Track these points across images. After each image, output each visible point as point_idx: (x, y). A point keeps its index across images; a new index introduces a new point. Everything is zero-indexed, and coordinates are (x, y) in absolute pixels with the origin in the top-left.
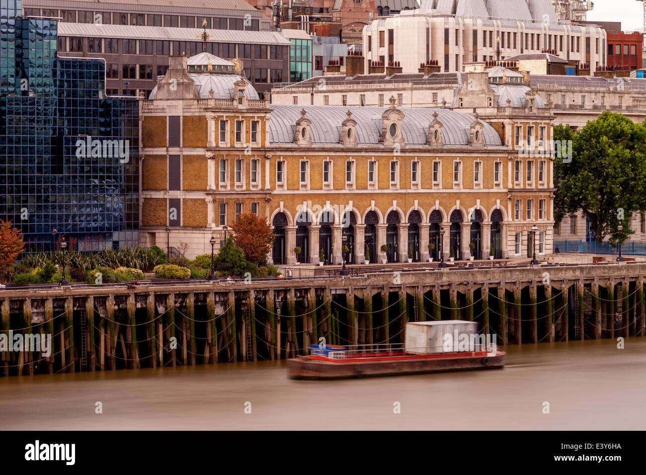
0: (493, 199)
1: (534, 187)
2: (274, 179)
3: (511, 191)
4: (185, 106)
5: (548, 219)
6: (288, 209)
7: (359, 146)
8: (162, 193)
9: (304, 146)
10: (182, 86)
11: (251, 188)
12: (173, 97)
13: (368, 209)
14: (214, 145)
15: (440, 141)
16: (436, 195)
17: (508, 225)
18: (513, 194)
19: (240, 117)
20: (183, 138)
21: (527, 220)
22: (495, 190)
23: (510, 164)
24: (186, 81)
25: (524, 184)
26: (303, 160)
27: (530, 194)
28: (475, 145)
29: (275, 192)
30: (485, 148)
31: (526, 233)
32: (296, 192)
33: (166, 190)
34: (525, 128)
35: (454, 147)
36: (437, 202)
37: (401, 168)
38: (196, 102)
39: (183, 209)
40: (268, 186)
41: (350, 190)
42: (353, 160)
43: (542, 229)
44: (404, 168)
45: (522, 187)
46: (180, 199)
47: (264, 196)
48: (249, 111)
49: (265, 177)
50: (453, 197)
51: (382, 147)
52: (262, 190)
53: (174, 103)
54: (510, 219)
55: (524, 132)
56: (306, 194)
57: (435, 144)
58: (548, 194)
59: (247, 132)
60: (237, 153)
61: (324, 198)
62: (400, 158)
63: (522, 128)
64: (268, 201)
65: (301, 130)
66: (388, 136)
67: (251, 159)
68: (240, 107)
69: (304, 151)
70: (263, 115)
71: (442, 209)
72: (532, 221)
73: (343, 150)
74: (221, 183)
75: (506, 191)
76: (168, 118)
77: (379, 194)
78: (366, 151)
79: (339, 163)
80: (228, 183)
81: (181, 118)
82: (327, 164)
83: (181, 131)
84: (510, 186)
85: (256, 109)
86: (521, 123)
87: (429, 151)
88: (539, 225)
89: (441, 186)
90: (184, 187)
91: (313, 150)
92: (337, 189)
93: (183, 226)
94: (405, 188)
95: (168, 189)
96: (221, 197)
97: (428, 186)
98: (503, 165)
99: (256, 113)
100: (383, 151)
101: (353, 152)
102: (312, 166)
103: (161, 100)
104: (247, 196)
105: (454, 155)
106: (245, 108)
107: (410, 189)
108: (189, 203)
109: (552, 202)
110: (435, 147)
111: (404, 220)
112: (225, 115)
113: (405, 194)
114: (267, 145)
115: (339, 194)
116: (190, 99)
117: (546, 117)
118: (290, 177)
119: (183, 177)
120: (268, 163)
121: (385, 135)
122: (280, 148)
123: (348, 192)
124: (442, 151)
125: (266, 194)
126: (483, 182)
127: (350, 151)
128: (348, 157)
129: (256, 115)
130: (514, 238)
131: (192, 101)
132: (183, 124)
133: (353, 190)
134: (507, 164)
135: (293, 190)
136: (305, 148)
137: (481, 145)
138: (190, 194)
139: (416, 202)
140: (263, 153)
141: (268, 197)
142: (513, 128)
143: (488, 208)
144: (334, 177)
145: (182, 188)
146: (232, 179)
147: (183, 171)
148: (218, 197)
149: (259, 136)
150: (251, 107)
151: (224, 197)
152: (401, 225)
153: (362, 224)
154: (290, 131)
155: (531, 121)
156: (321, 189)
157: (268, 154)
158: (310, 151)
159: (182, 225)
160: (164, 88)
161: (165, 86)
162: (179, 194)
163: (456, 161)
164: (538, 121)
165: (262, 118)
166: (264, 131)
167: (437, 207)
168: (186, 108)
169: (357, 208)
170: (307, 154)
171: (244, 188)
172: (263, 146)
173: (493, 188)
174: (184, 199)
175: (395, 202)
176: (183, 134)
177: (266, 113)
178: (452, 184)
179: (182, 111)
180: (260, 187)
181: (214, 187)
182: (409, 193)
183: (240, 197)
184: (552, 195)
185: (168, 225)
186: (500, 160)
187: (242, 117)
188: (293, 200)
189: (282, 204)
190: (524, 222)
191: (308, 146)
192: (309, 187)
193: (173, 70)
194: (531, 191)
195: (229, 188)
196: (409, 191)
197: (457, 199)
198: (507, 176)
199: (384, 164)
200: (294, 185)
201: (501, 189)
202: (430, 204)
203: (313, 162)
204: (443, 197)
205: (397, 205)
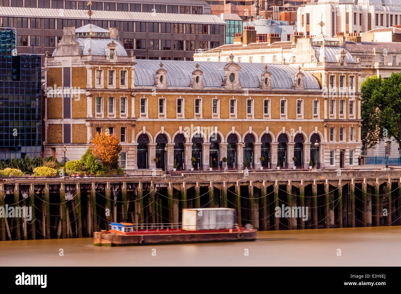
0: (312, 127)
1: (345, 118)
2: (138, 111)
3: (326, 121)
4: (73, 60)
5: (357, 141)
6: (149, 132)
7: (205, 89)
8: (59, 120)
9: (161, 88)
10: (71, 47)
11: (120, 117)
12: (66, 54)
14: (91, 87)
15: (269, 85)
16: (267, 123)
17: (325, 145)
18: (328, 123)
19: (112, 68)
20: (72, 82)
21: (340, 141)
22: (314, 120)
23: (326, 102)
24: (74, 43)
25: (337, 116)
26: (161, 98)
27: (342, 123)
28: (298, 88)
29: (139, 120)
30: (306, 90)
31: (339, 150)
32: (155, 120)
33: (62, 118)
34: (337, 77)
35: (281, 90)
36: (267, 128)
37: (238, 104)
38: (80, 57)
39: (73, 131)
40: (133, 116)
41: (197, 119)
42: (200, 98)
43: (352, 148)
44: (240, 104)
45: (335, 118)
46: (70, 124)
47: (130, 122)
48: (118, 63)
49: (131, 109)
50: (280, 125)
51: (223, 89)
52: (129, 118)
53: (66, 58)
54: (326, 141)
55: (337, 80)
56: (163, 121)
57: (266, 88)
58: (357, 123)
59: (117, 78)
60: (110, 93)
61: (177, 124)
62: (237, 97)
63: (336, 76)
64: (134, 126)
65: (159, 78)
66: (228, 81)
67: (120, 97)
68: (111, 61)
69: (161, 92)
70: (129, 66)
71: (271, 133)
72: (344, 142)
73: (191, 91)
74: (96, 113)
75: (323, 121)
76: (63, 68)
77: (221, 122)
78: (210, 92)
79: (189, 100)
80: (102, 113)
81: (71, 69)
82: (179, 102)
83: (71, 78)
84: (326, 117)
85: (123, 63)
86: (334, 73)
87: (260, 92)
88: (350, 145)
89: (270, 117)
90: (73, 116)
91: (169, 91)
92: (188, 118)
93: (73, 143)
94: (242, 118)
95: (63, 118)
96: (97, 123)
97: (260, 117)
98: (320, 103)
99: (124, 65)
100: (224, 92)
101: (200, 92)
102: (168, 102)
103: (58, 56)
104: (117, 123)
105: (280, 95)
106: (115, 61)
107: (246, 119)
108: (76, 127)
109: (360, 129)
110: (265, 90)
111: (241, 140)
112: (100, 66)
113: (242, 122)
114: (133, 87)
115: (189, 122)
116: (77, 56)
117: (355, 69)
118: (151, 110)
119: (73, 109)
120: (133, 100)
121: (226, 81)
122: (143, 89)
123: (196, 120)
124: (271, 92)
125: (132, 121)
126: (304, 115)
127: (198, 92)
128: (197, 96)
129: (124, 67)
130: (329, 154)
131: (77, 57)
132: (72, 73)
133: (200, 119)
134: (324, 102)
135: (153, 118)
136: (162, 90)
137: (303, 88)
138: (77, 121)
139: (250, 128)
140: (130, 93)
141: (133, 123)
142: (328, 77)
143: (308, 132)
144: (185, 110)
145: (71, 117)
146: (105, 110)
147: (72, 105)
148: (94, 123)
149: (126, 81)
150: (120, 61)
151: (100, 123)
152: (238, 143)
153: (207, 143)
154: (152, 78)
155: (342, 72)
156: (175, 118)
157: (133, 93)
158: (166, 92)
159: (71, 142)
160: (60, 48)
161: (61, 47)
162: (70, 121)
163: (282, 99)
164: (348, 72)
165: (129, 69)
166: (130, 78)
167: (267, 131)
168: (74, 62)
170: (164, 94)
171: (115, 117)
172: (130, 88)
173: (312, 119)
174: (73, 124)
175: (233, 128)
176: (72, 80)
177: (132, 65)
178: (279, 116)
179: (71, 64)
180: (127, 116)
181: (91, 116)
182: (244, 122)
183: (112, 123)
184: (360, 124)
185: (63, 142)
186: (317, 99)
187: (113, 68)
188: (153, 125)
189: (144, 128)
190: (337, 143)
191: (165, 88)
192: (165, 117)
193: (66, 36)
194: (343, 121)
195: (103, 116)
196: (245, 120)
197: (283, 126)
198: (324, 111)
199: (225, 101)
200: (154, 115)
201: (319, 120)
202: (261, 129)
203: (169, 99)
204: (272, 125)
205: (235, 130)
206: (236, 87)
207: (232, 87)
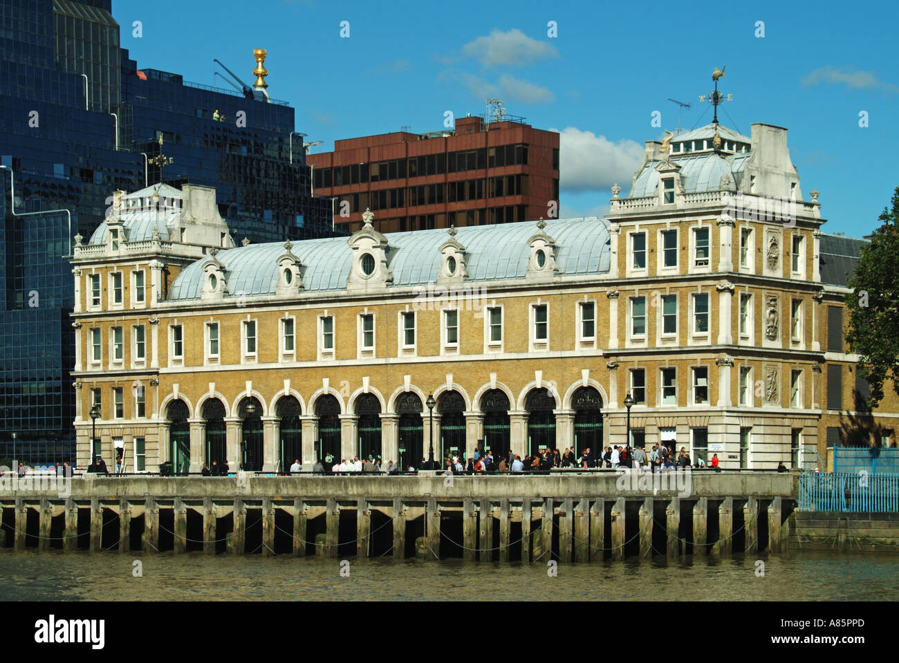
0: (575, 370)
3: (615, 353)
5: (715, 404)
6: (186, 394)
7: (302, 295)
13: (319, 392)
16: (450, 365)
17: (612, 415)
18: (623, 358)
19: (116, 269)
21: (661, 405)
22: (580, 352)
23: (614, 304)
26: (209, 322)
27: (666, 357)
28: (532, 275)
29: (165, 371)
30: (555, 279)
36: (450, 378)
40: (154, 362)
44: (383, 324)
47: (150, 376)
49: (151, 349)
51: (343, 293)
52: (146, 367)
54: (615, 405)
55: (652, 242)
56: (215, 371)
58: (714, 356)
59: (126, 288)
60: (112, 318)
61: (243, 376)
62: (376, 308)
67: (132, 325)
69: (211, 309)
70: (146, 262)
71: (461, 389)
75: (603, 353)
79: (268, 323)
85: (137, 255)
89: (458, 351)
91: (225, 306)
92: (264, 363)
94: (388, 356)
97: (432, 352)
98: (598, 307)
99: (138, 259)
100: (345, 299)
101: (291, 304)
102: (224, 330)
104: (126, 377)
106: (123, 254)
107: (395, 357)
111: (388, 409)
113: (387, 365)
114: (152, 304)
115: (268, 369)
118: (189, 348)
120: (156, 330)
122: (174, 307)
125: (153, 373)
127: (287, 304)
128: (283, 312)
133: (291, 362)
135: (194, 366)
139: (407, 378)
140: (149, 316)
141: (155, 377)
142: (622, 238)
143: (563, 385)
144: (260, 344)
146: (106, 354)
150: (131, 253)
151: (95, 379)
157: (154, 317)
164: (688, 219)
165: (147, 267)
166: (150, 285)
169: (299, 390)
170: (215, 313)
172: (148, 307)
173: (573, 349)
175: (366, 380)
178: (483, 346)
180: (144, 364)
184: (726, 356)
186: (589, 298)
187: (119, 269)
188: (194, 381)
189: (176, 387)
191: (218, 301)
192: (218, 361)
196: (392, 361)
197: (493, 371)
198: (608, 327)
199: (347, 319)
200: (195, 359)
201: (594, 351)
202: (435, 380)
203: (226, 324)
204: (464, 368)
205: (370, 385)
206: (373, 286)
207: (364, 286)
